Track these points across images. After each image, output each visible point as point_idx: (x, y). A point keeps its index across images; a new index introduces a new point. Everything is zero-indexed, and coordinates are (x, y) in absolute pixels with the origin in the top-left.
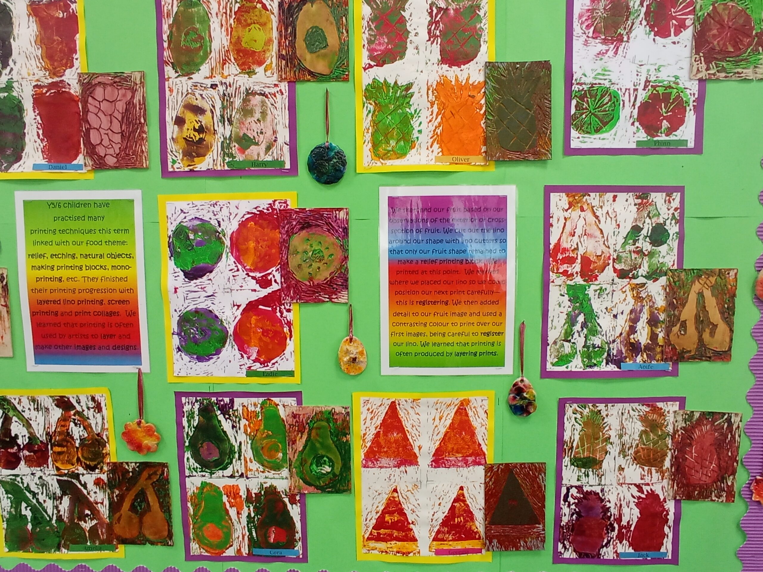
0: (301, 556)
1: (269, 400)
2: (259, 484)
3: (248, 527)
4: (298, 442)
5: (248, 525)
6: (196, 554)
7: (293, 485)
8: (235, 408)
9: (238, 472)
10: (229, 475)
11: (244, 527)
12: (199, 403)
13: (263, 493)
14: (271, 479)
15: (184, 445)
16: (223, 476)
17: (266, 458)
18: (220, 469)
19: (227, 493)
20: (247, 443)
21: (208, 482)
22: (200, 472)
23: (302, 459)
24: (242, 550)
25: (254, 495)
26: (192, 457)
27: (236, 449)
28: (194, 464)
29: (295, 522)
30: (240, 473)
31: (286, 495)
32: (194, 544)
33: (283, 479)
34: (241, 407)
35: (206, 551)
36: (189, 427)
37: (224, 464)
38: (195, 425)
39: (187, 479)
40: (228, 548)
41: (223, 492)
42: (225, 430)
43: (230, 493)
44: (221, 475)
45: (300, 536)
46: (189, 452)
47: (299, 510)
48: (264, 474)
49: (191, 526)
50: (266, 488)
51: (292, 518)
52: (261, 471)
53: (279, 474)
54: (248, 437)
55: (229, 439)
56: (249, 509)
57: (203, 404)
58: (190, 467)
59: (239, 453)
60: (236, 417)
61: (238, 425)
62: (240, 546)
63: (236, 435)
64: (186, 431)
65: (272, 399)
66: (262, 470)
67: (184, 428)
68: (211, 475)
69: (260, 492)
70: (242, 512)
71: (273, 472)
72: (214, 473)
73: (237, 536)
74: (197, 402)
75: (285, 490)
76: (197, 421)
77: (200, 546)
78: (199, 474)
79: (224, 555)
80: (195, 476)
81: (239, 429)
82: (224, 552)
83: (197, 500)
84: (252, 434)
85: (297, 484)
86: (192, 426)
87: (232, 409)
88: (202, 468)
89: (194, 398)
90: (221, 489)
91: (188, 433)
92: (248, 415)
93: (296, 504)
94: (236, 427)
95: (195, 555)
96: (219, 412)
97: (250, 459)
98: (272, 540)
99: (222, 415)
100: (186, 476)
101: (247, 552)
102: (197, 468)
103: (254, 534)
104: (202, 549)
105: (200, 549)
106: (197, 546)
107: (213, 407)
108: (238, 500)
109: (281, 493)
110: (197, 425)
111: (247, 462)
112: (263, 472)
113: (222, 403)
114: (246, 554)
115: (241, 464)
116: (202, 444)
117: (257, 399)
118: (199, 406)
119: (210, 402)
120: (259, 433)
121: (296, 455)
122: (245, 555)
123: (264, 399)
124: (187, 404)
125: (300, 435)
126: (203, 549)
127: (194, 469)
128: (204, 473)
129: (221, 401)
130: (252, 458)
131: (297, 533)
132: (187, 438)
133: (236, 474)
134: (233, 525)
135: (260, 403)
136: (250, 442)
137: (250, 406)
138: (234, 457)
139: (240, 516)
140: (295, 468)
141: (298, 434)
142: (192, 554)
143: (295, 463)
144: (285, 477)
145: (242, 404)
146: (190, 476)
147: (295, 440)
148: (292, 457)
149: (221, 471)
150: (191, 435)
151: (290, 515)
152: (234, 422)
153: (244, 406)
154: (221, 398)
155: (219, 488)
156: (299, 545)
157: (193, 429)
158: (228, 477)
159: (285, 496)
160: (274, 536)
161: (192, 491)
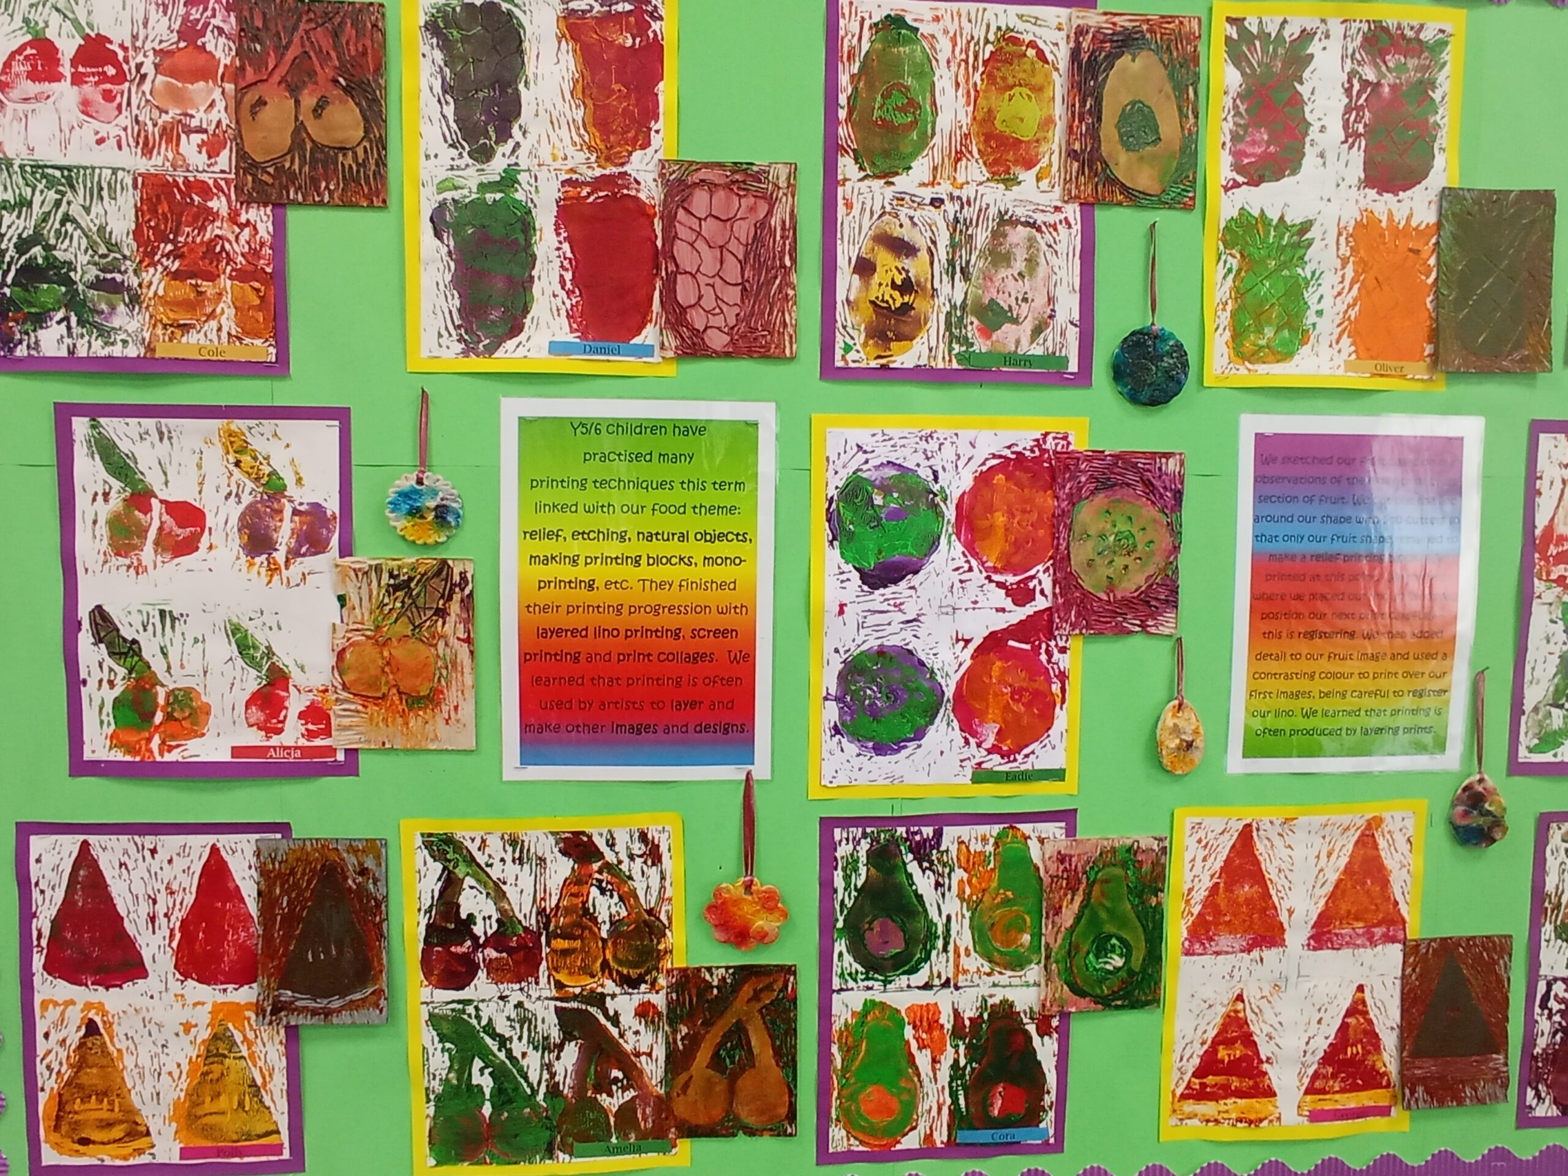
0: (1052, 1141)
1: (1012, 828)
2: (980, 999)
3: (951, 1087)
4: (1064, 910)
5: (950, 1083)
6: (839, 1149)
7: (1050, 996)
8: (943, 848)
9: (939, 976)
10: (921, 984)
11: (943, 1088)
12: (869, 840)
13: (986, 1016)
14: (1004, 987)
15: (835, 926)
16: (909, 986)
17: (998, 945)
18: (904, 973)
19: (914, 1022)
20: (963, 916)
21: (877, 1000)
22: (863, 980)
23: (1070, 944)
24: (936, 1135)
25: (967, 1023)
26: (848, 952)
27: (940, 932)
28: (851, 965)
29: (1046, 1071)
30: (943, 979)
31: (1031, 1018)
32: (837, 1130)
33: (1028, 986)
34: (956, 845)
35: (862, 1142)
36: (845, 889)
37: (913, 963)
38: (859, 884)
39: (835, 995)
40: (907, 1134)
41: (906, 1020)
42: (920, 892)
43: (921, 1021)
44: (904, 985)
45: (1054, 1099)
46: (843, 941)
47: (1056, 1046)
48: (991, 979)
49: (835, 1094)
50: (992, 1006)
51: (1039, 1063)
52: (985, 973)
53: (1020, 977)
54: (965, 904)
55: (926, 911)
56: (957, 1052)
57: (878, 842)
58: (842, 973)
59: (944, 938)
60: (944, 866)
61: (947, 881)
62: (931, 1128)
63: (941, 902)
64: (840, 897)
65: (1018, 826)
66: (988, 970)
67: (835, 891)
68: (885, 986)
69: (981, 1016)
70: (943, 1058)
71: (1009, 973)
72: (890, 982)
73: (926, 1107)
74: (866, 838)
75: (1031, 1009)
76: (863, 878)
77: (848, 1132)
78: (861, 984)
79: (898, 1147)
80: (852, 989)
81: (949, 889)
82: (899, 1142)
83: (850, 1039)
84: (974, 898)
85: (1057, 995)
86: (852, 886)
87: (938, 849)
88: (867, 973)
89: (860, 830)
90: (903, 1014)
91: (843, 901)
92: (968, 861)
93: (1050, 1035)
94: (943, 885)
95: (837, 1153)
96: (910, 856)
97: (967, 949)
98: (996, 1112)
99: (915, 862)
100: (834, 991)
101: (945, 1139)
102: (857, 972)
103: (962, 1102)
104: (852, 1139)
105: (849, 1140)
106: (844, 1133)
107: (899, 846)
108: (936, 1033)
109: (1022, 1015)
110: (863, 886)
111: (959, 956)
112: (989, 975)
113: (918, 838)
114: (942, 1142)
115: (947, 961)
116: (870, 923)
117: (988, 827)
118: (868, 846)
119: (893, 836)
120: (987, 895)
121: (1060, 937)
122: (939, 1145)
123: (1002, 826)
124: (844, 842)
125: (1069, 897)
126: (856, 1138)
127: (850, 974)
128: (870, 983)
129: (916, 833)
130: (971, 947)
131: (1048, 1092)
132: (842, 912)
133: (936, 982)
134: (921, 1086)
135: (995, 834)
136: (968, 915)
137: (973, 840)
138: (933, 947)
139: (938, 1066)
140: (1057, 962)
141: (1066, 895)
142: (831, 1150)
143: (1057, 954)
144: (1032, 982)
145: (959, 837)
146: (842, 990)
147: (1060, 907)
148: (1051, 941)
149: (904, 977)
150: (849, 906)
151: (1036, 1057)
152: (939, 874)
153: (963, 842)
154: (916, 829)
155: (898, 1011)
156: (1048, 1118)
157: (854, 893)
158: (919, 988)
159: (1029, 1021)
160: (1000, 1102)
161: (842, 1021)
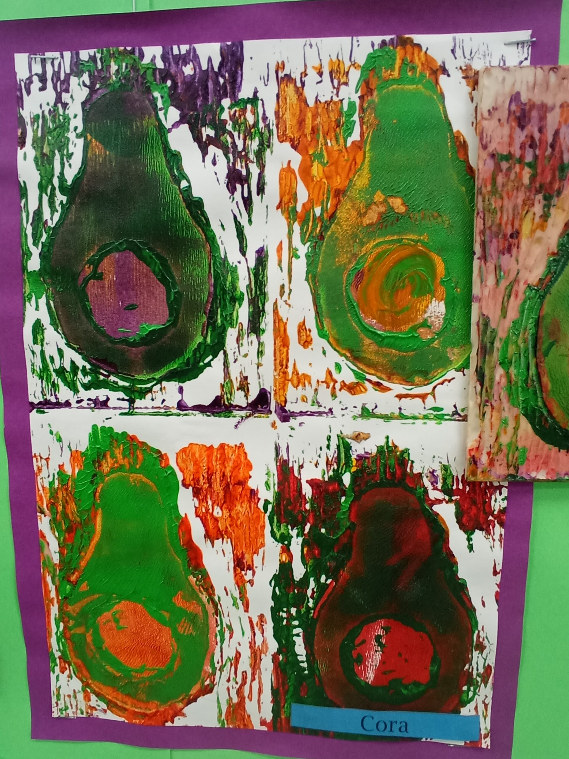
0: (486, 743)
1: (404, 43)
2: (334, 442)
3: (276, 619)
4: (524, 243)
5: (275, 611)
6: (71, 713)
7: (488, 440)
8: (245, 93)
9: (244, 386)
10: (207, 401)
11: (261, 617)
12: (86, 78)
13: (347, 479)
14: (387, 418)
15: (24, 268)
16: (181, 406)
17: (371, 322)
18: (169, 377)
19: (196, 480)
20: (293, 254)
21: (118, 430)
22: (87, 387)
23: (537, 324)
24: (250, 707)
25: (307, 491)
26: (53, 323)
27: (242, 285)
28: (60, 352)
29: (476, 602)
30: (254, 394)
31: (446, 490)
32: (64, 677)
33: (440, 418)
34: (273, 87)
35: (111, 705)
36: (42, 188)
37: (188, 354)
38: (70, 175)
39: (34, 415)
40: (195, 700)
41: (180, 477)
42: (196, 193)
43: (209, 481)
44: (172, 402)
45: (491, 661)
46: (43, 301)
47: (498, 554)
48: (359, 400)
49: (54, 610)
50: (360, 458)
51: (462, 587)
52: (344, 385)
53: (423, 397)
54: (296, 227)
55: (211, 239)
56: (286, 550)
57: (105, 80)
58: (45, 368)
59: (253, 302)
60: (248, 134)
61: (254, 170)
62: (239, 692)
63: (244, 220)
64: (33, 206)
65: (417, 38)
66: (350, 378)
67: (23, 192)
68: (131, 401)
69: (337, 478)
70: (257, 560)
71: (398, 388)
72: (143, 393)
73: (229, 653)
74: (79, 74)
75: (445, 468)
76: (77, 161)
77: (86, 685)
78: (84, 394)
79: (179, 722)
80: (67, 404)
81: (261, 190)
82: (179, 713)
83: (72, 507)
84: (318, 211)
85: (505, 440)
86: (56, 182)
87: (233, 96)
88: (95, 371)
89: (67, 55)
90: (173, 463)
91: (38, 213)
92: (301, 123)
93: (487, 529)
94: (244, 180)
95: (67, 719)
96: (174, 114)
97: (302, 327)
98: (371, 676)
99: (185, 127)
100: (32, 406)
101: (269, 717)
102: (74, 367)
103: (300, 649)
104: (93, 697)
105: (87, 698)
106: (77, 684)
107: (148, 91)
108: (241, 508)
109: (427, 482)
110: (77, 180)
111: (285, 344)
112: (352, 389)
113: (188, 70)
114: (263, 722)
115: (260, 353)
116: (96, 263)
117: (346, 41)
118: (86, 91)
119: (134, 68)
120: (346, 206)
121: (514, 305)
122: (257, 726)
123: (378, 39)
124: (36, 84)
125: (538, 209)
126: (98, 695)
127: (61, 372)
128: (102, 394)
129: (184, 59)
130: (311, 324)
131: (481, 647)
132: (36, 237)
133: (239, 399)
134: (217, 612)
135: (361, 60)
136: (303, 250)
137: (312, 75)
138: (229, 320)
139: (249, 575)
140: (505, 363)
141: (528, 203)
142: (55, 715)
144: (449, 410)
145: (281, 66)
146: (45, 405)
149: (172, 386)
150: (51, 224)
151: (454, 574)
152: (238, 155)
153: (288, 78)
154: (184, 48)
155: (161, 457)
156: (479, 699)
157: (60, 198)
158: (200, 408)
159: (440, 495)
160: (378, 657)
161: (54, 468)
